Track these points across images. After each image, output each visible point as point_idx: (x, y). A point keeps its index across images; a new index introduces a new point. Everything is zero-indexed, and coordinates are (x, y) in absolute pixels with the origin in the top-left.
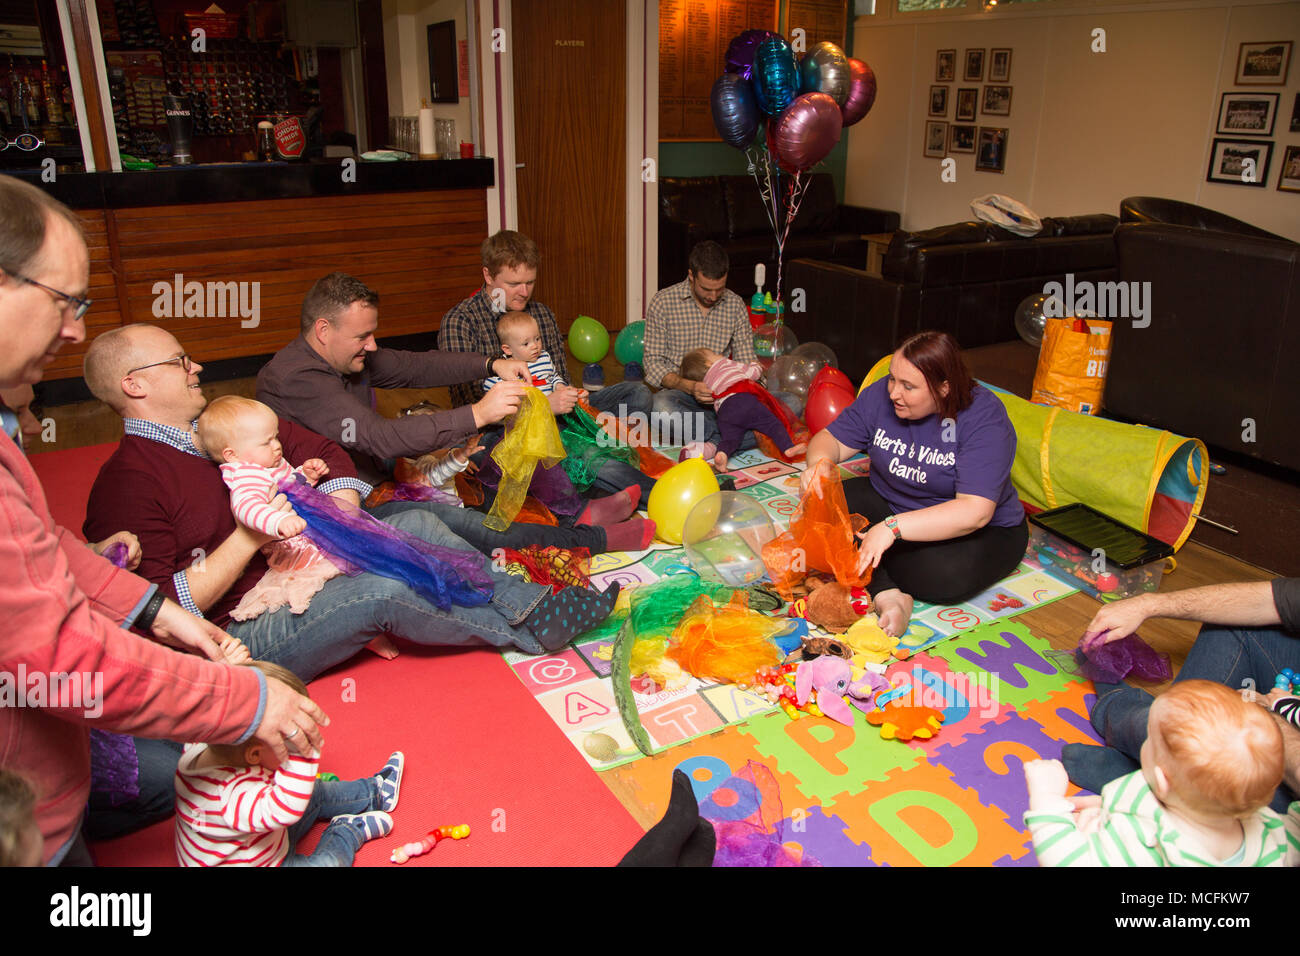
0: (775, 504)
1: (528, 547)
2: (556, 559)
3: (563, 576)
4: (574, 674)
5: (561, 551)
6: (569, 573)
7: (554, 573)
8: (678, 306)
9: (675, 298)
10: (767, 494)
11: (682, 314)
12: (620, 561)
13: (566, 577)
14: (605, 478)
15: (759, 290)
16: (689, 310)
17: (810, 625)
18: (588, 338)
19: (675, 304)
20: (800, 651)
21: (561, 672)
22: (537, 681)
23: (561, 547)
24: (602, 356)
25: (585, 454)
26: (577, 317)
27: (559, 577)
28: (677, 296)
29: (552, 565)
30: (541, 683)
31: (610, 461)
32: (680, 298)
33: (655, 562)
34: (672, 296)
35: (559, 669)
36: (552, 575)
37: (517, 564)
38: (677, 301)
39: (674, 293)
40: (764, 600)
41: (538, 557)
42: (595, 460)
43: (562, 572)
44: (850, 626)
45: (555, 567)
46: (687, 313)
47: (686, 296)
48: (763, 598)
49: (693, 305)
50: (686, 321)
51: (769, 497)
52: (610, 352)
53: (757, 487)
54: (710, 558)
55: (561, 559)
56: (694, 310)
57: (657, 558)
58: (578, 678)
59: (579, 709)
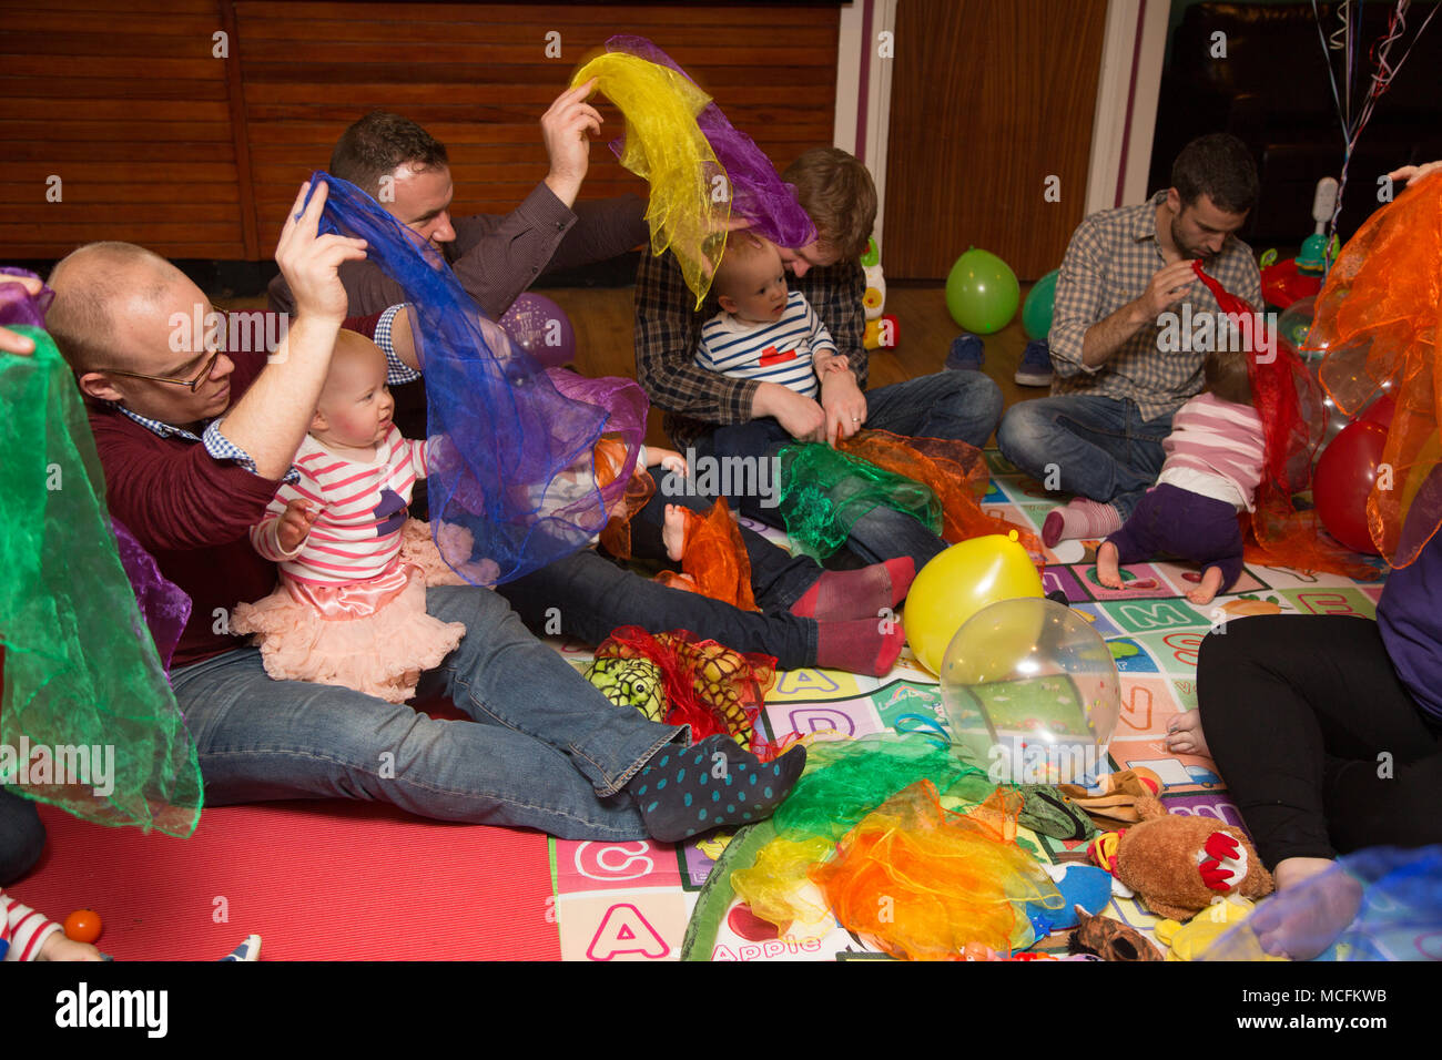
0: (1176, 641)
1: (671, 633)
2: (711, 665)
3: (714, 696)
4: (648, 870)
5: (725, 653)
6: (725, 694)
7: (701, 688)
8: (1126, 250)
9: (1122, 235)
10: (1171, 620)
11: (1131, 265)
12: (837, 687)
13: (720, 698)
14: (863, 539)
15: (1320, 230)
16: (1145, 261)
17: (1117, 887)
18: (981, 288)
19: (1121, 245)
20: (1069, 932)
21: (628, 863)
22: (580, 869)
23: (728, 644)
24: (1005, 324)
25: (838, 489)
26: (966, 249)
27: (707, 697)
28: (1126, 231)
29: (699, 672)
30: (584, 873)
31: (880, 510)
32: (1131, 235)
33: (892, 702)
34: (1118, 229)
35: (627, 857)
36: (696, 690)
37: (647, 661)
38: (1126, 240)
39: (1122, 226)
40: (1050, 816)
41: (682, 654)
42: (853, 504)
43: (714, 689)
44: (1200, 910)
45: (703, 678)
46: (1140, 266)
47: (1143, 234)
48: (1047, 812)
49: (1155, 252)
50: (1134, 281)
51: (1175, 625)
52: (1016, 320)
53: (1163, 604)
54: (994, 716)
55: (721, 663)
56: (1155, 262)
57: (899, 696)
58: (649, 880)
59: (620, 937)
